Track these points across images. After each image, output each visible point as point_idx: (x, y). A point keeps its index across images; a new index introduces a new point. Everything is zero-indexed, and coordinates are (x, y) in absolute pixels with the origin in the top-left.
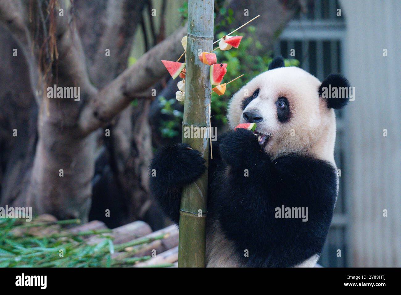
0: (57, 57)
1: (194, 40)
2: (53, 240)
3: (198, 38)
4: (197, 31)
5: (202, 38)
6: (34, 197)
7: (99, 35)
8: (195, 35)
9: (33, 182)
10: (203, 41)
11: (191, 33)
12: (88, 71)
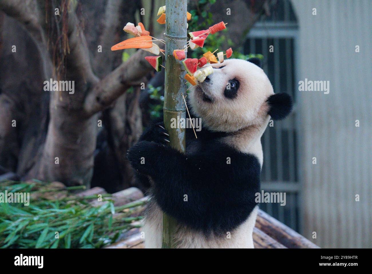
0: (69, 52)
1: (170, 40)
2: (63, 203)
3: (173, 38)
4: (172, 32)
5: (177, 38)
6: (46, 167)
7: (99, 34)
8: (171, 36)
9: (45, 155)
10: (178, 40)
11: (168, 34)
12: (91, 63)
